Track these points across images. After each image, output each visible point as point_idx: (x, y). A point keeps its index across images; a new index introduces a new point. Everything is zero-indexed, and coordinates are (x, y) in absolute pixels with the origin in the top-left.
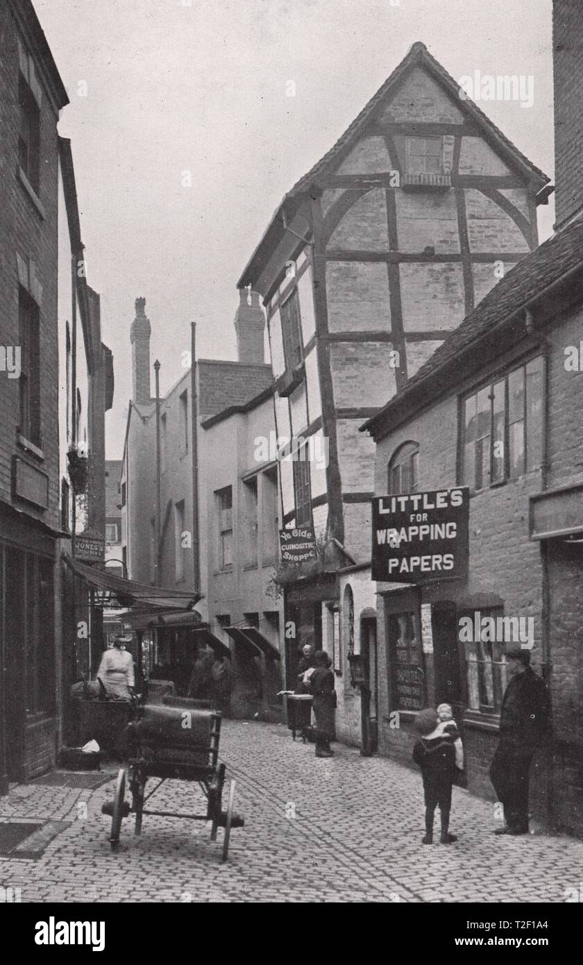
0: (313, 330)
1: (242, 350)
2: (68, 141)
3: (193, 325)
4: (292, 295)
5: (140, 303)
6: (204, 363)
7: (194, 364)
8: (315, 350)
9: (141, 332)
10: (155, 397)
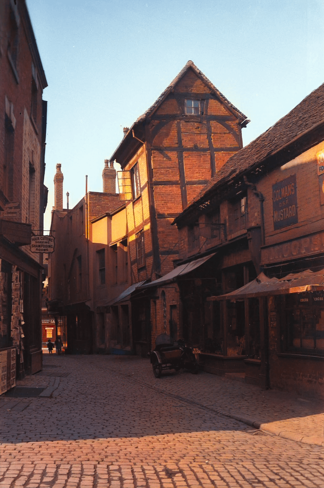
0: (146, 180)
1: (106, 187)
2: (46, 102)
3: (87, 176)
4: (136, 164)
5: (59, 166)
6: (91, 193)
7: (87, 194)
8: (147, 188)
9: (59, 179)
10: (66, 208)
